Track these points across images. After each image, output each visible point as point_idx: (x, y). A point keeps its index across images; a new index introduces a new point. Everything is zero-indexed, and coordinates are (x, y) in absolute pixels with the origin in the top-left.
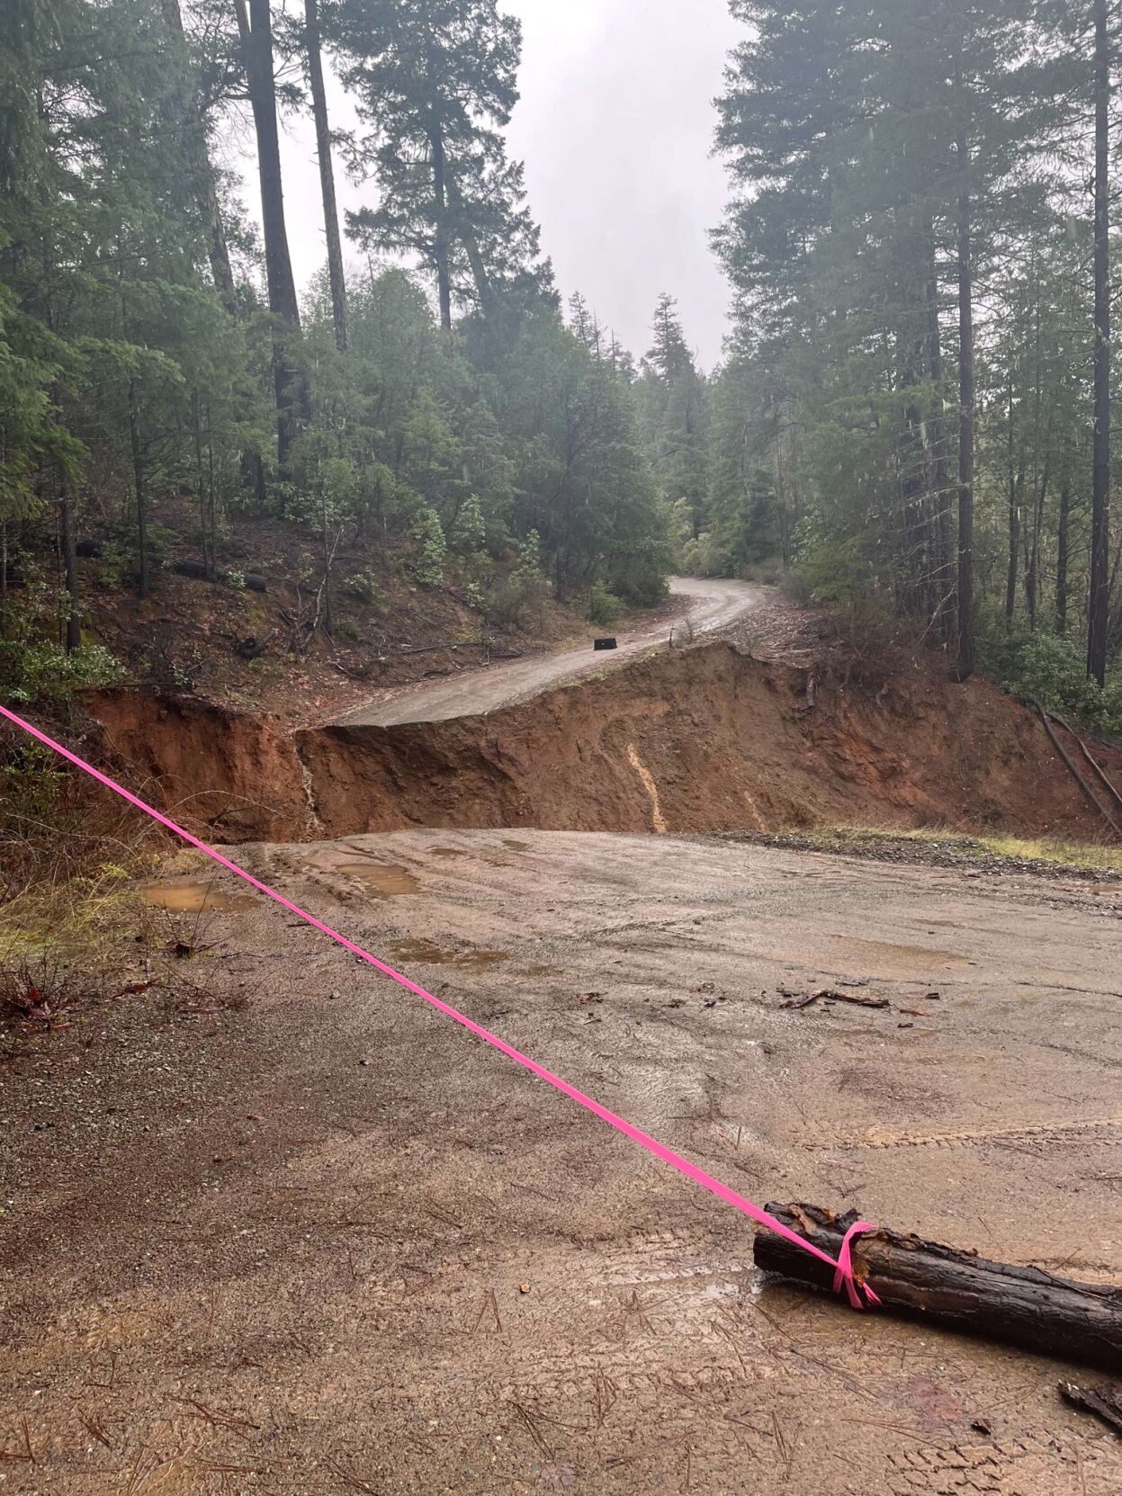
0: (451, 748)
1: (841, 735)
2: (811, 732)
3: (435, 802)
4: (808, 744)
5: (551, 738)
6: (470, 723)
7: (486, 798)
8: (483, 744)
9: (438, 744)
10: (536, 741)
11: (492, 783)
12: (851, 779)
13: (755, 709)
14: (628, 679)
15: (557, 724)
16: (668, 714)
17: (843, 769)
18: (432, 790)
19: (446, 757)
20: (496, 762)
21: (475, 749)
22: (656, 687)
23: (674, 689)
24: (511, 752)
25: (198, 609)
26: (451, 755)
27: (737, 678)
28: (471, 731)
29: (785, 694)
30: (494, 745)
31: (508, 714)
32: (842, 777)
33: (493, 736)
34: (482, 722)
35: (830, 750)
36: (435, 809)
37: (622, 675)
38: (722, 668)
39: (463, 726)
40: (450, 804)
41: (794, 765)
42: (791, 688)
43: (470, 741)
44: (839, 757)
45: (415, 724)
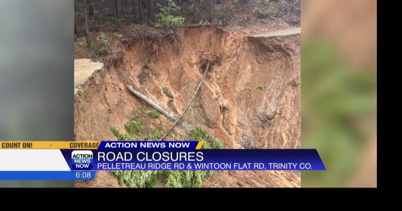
0: (271, 45)
3: (266, 59)
6: (278, 38)
7: (283, 61)
8: (282, 44)
9: (266, 43)
11: (285, 56)
18: (266, 56)
19: (269, 47)
20: (286, 50)
21: (279, 46)
24: (293, 48)
26: (271, 47)
28: (279, 41)
30: (287, 45)
31: (294, 36)
33: (286, 43)
34: (284, 38)
36: (265, 61)
39: (276, 39)
40: (270, 60)
43: (278, 43)
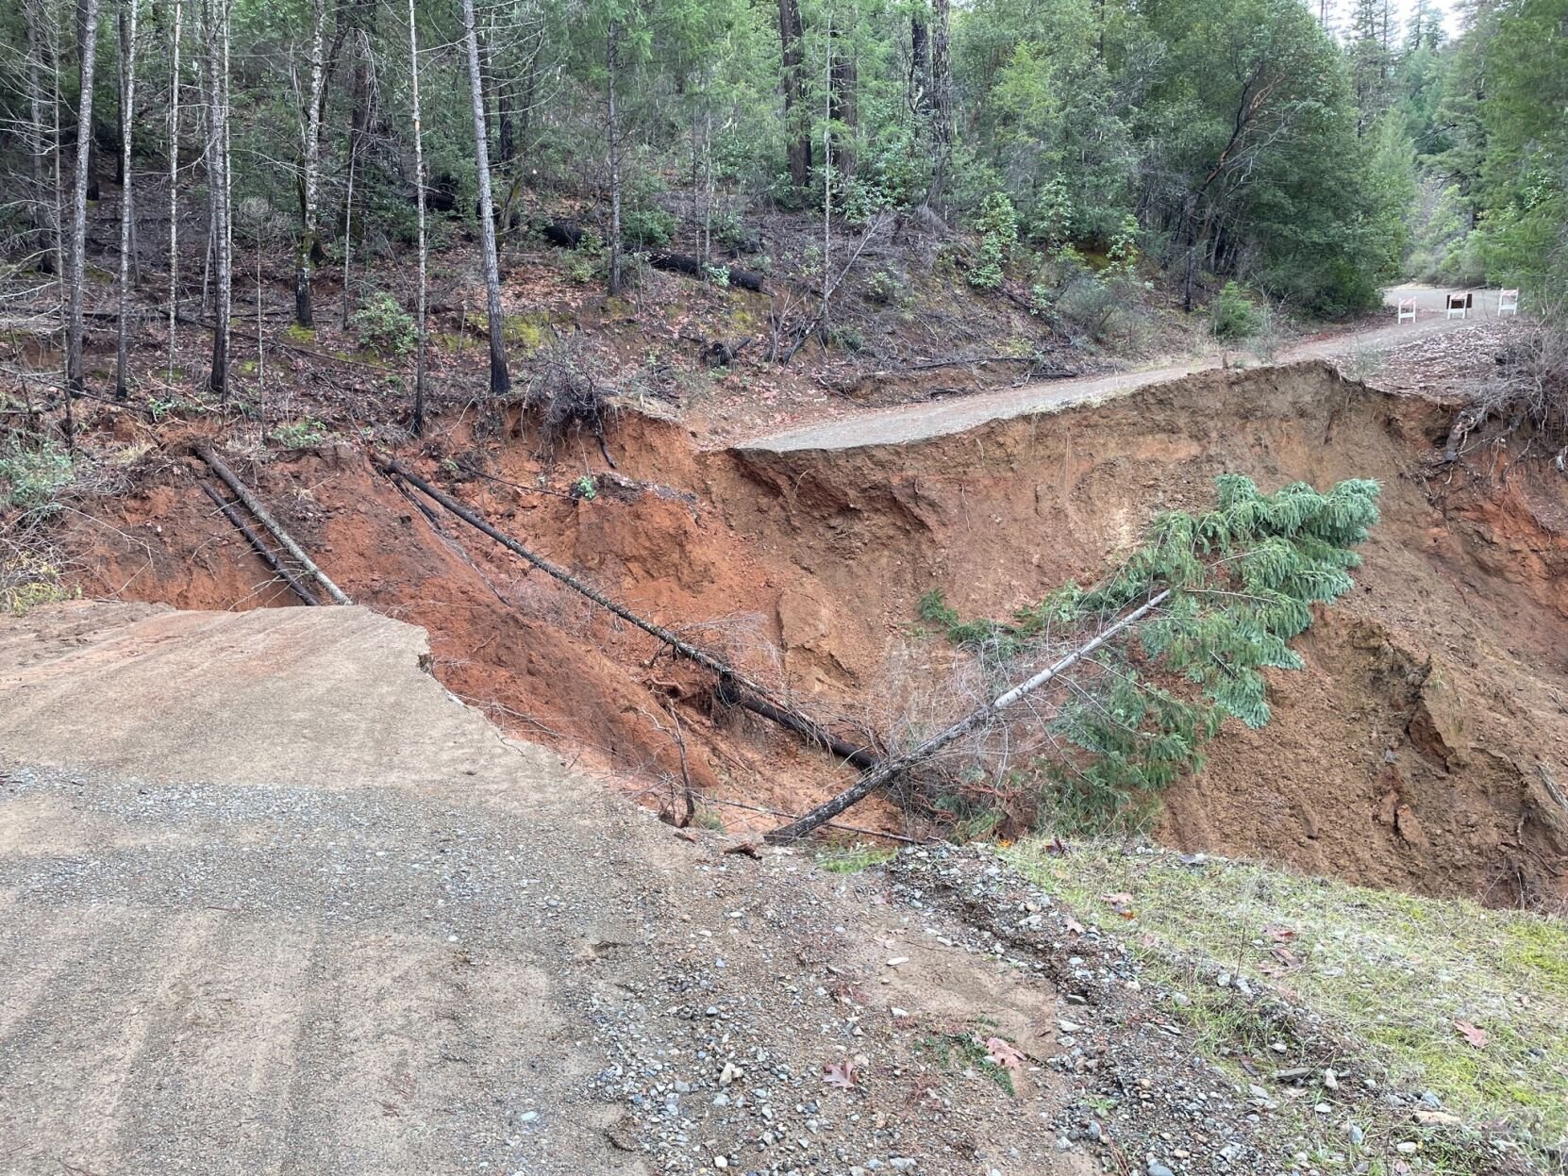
0: (852, 484)
1: (1489, 506)
2: (1443, 498)
3: (832, 549)
4: (1437, 515)
5: (997, 481)
6: (880, 455)
7: (899, 551)
8: (896, 481)
9: (835, 478)
10: (973, 482)
11: (906, 532)
12: (1499, 571)
13: (1357, 460)
14: (1137, 407)
15: (1010, 462)
16: (1194, 460)
17: (1486, 555)
18: (829, 534)
19: (846, 494)
20: (911, 505)
21: (885, 488)
22: (1182, 420)
23: (1211, 424)
24: (934, 495)
25: (672, 310)
26: (852, 493)
27: (1335, 415)
28: (881, 465)
29: (1414, 441)
30: (911, 483)
31: (936, 445)
32: (1483, 567)
33: (910, 473)
34: (898, 454)
35: (1469, 526)
36: (832, 557)
37: (1129, 402)
38: (1308, 398)
39: (871, 457)
40: (849, 553)
41: (1405, 544)
42: (1428, 432)
43: (878, 476)
44: (1483, 538)
45: (809, 451)
